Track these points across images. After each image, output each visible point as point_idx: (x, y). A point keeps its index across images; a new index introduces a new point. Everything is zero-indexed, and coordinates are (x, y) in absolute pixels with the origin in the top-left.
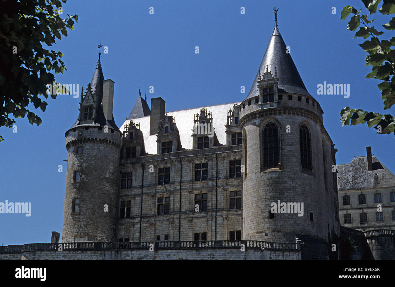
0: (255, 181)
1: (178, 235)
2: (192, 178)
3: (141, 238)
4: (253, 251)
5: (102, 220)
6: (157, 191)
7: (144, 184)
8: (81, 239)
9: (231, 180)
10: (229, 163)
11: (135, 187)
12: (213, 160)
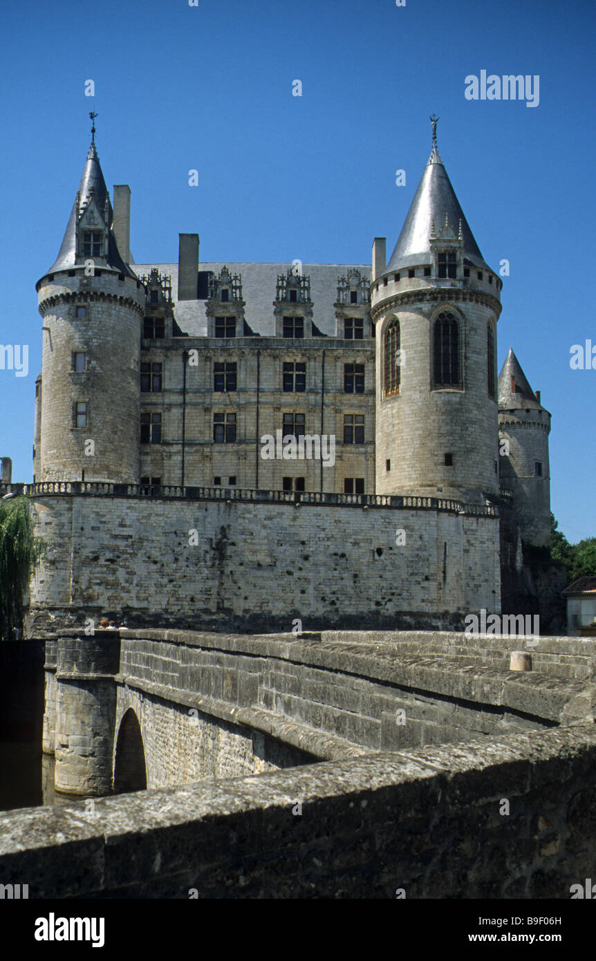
0: (420, 404)
1: (255, 479)
2: (280, 385)
3: (185, 479)
4: (446, 514)
5: (128, 445)
6: (212, 401)
7: (187, 387)
8: (96, 476)
9: (348, 396)
10: (343, 368)
11: (169, 391)
12: (317, 360)
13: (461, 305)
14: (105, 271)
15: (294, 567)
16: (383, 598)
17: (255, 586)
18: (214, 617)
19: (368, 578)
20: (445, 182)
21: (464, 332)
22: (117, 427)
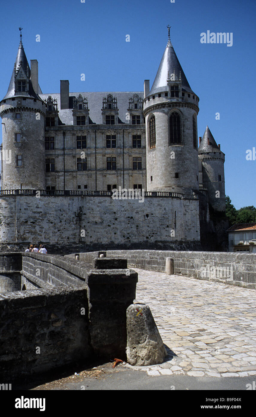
0: (164, 152)
1: (95, 186)
2: (105, 145)
3: (65, 187)
5: (40, 173)
6: (76, 153)
7: (65, 147)
8: (26, 186)
9: (134, 149)
10: (132, 137)
11: (58, 149)
12: (121, 134)
13: (181, 109)
14: (28, 98)
15: (111, 223)
16: (150, 235)
17: (95, 232)
18: (77, 245)
19: (142, 227)
20: (174, 55)
21: (182, 120)
22: (35, 165)
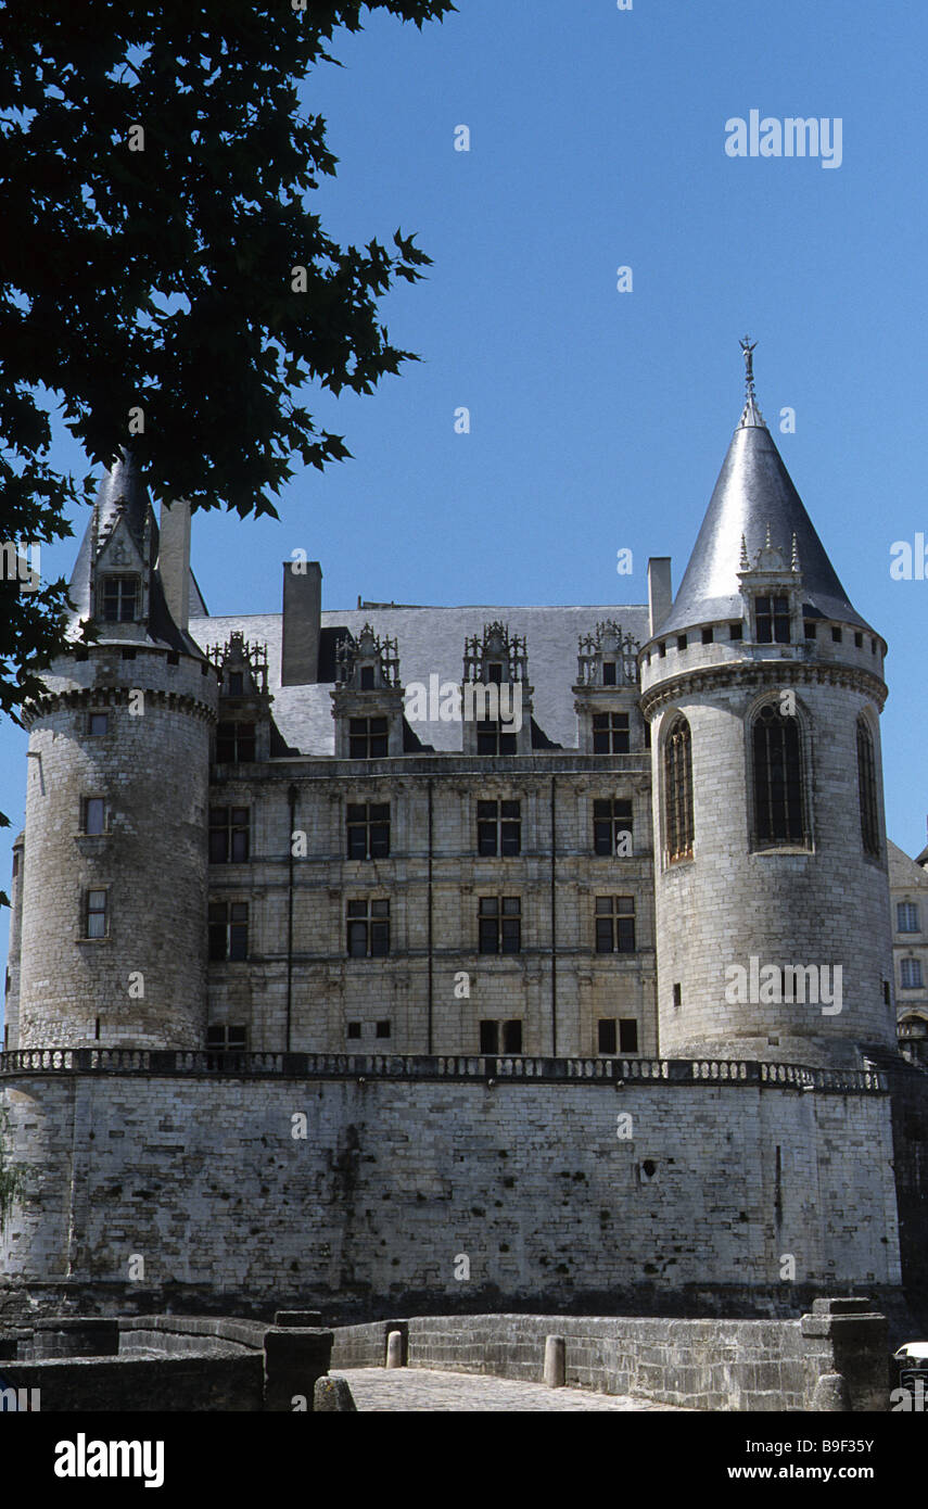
0: (731, 878)
1: (426, 1025)
2: (471, 844)
3: (292, 1028)
4: (779, 1092)
5: (183, 968)
6: (345, 877)
7: (296, 852)
8: (121, 1028)
9: (599, 862)
10: (592, 808)
11: (264, 861)
12: (542, 796)
13: (803, 690)
14: (142, 649)
15: (486, 1202)
16: (660, 1258)
17: (412, 1238)
18: (335, 1300)
19: (629, 1218)
20: (769, 460)
21: (809, 741)
22: (162, 935)
